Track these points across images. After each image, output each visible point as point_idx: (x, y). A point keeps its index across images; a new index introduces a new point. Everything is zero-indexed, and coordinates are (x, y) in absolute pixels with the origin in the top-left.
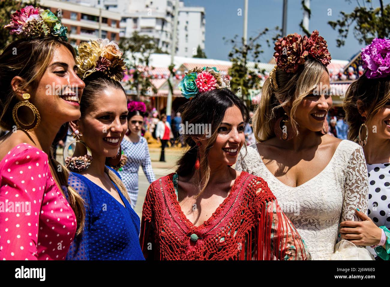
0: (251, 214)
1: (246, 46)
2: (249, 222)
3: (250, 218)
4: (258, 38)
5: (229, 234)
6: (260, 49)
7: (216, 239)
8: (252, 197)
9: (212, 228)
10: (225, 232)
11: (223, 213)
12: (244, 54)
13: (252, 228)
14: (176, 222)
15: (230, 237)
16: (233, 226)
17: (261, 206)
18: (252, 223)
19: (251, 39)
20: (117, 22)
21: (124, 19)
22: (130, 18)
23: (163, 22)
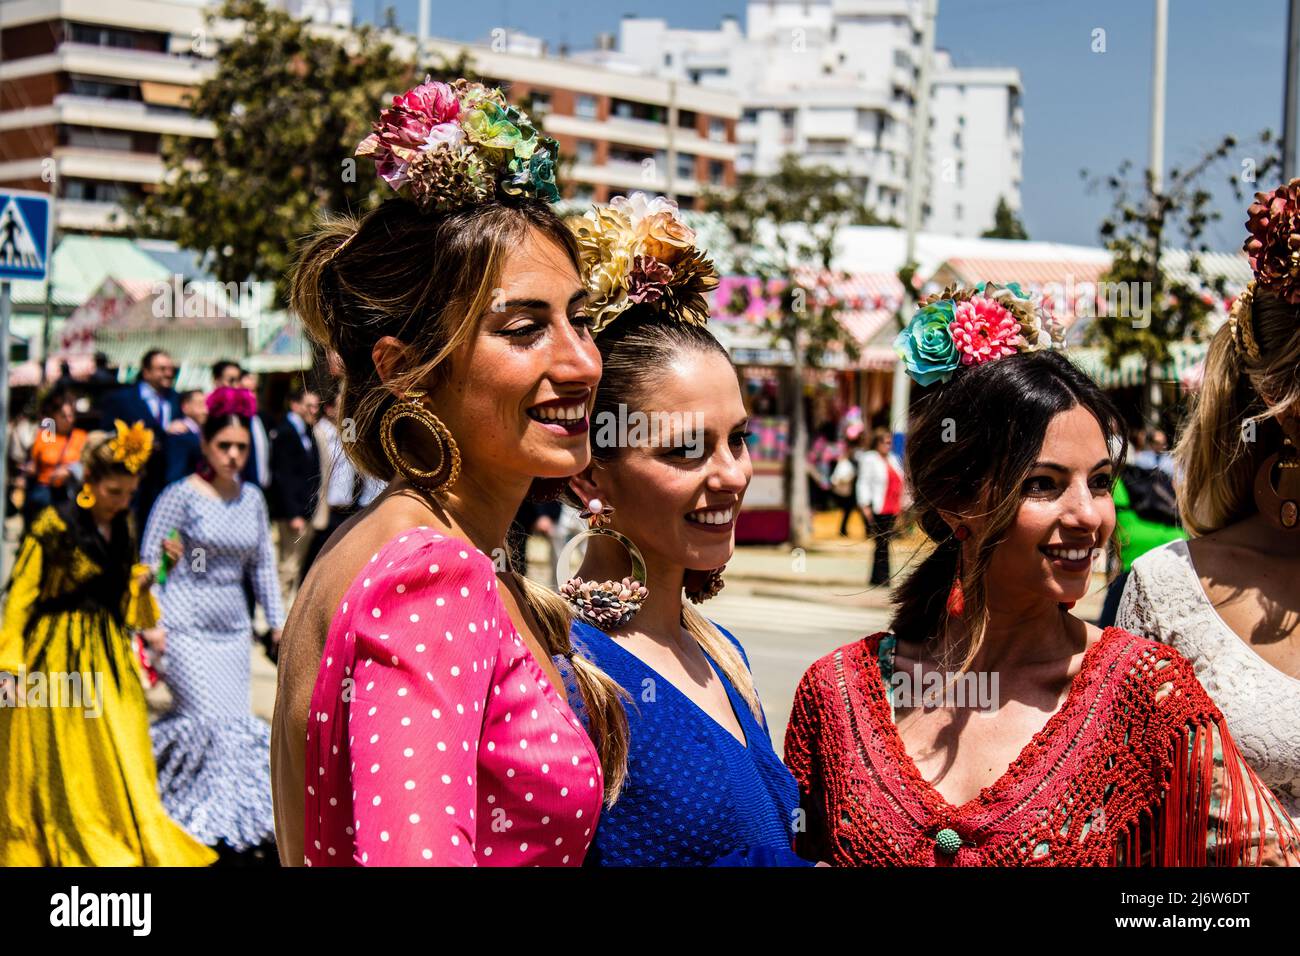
0: (1137, 769)
1: (1159, 198)
2: (1131, 795)
3: (1134, 781)
4: (1200, 170)
5: (1063, 833)
6: (1207, 209)
7: (1021, 847)
8: (1143, 711)
9: (1009, 812)
10: (1052, 826)
11: (1043, 763)
12: (1154, 226)
13: (1142, 814)
14: (887, 790)
15: (1069, 843)
16: (1076, 808)
17: (1173, 742)
18: (1139, 798)
19: (1174, 174)
20: (726, 125)
21: (751, 114)
22: (771, 109)
23: (882, 121)
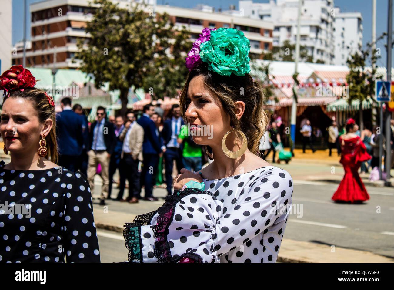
20: (269, 32)
21: (277, 28)
22: (284, 27)
23: (318, 29)
